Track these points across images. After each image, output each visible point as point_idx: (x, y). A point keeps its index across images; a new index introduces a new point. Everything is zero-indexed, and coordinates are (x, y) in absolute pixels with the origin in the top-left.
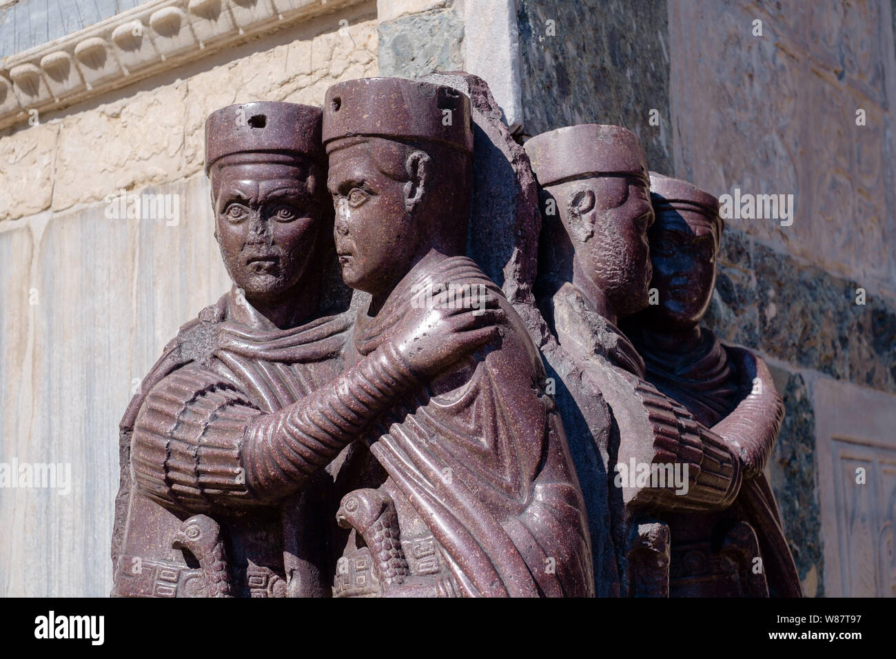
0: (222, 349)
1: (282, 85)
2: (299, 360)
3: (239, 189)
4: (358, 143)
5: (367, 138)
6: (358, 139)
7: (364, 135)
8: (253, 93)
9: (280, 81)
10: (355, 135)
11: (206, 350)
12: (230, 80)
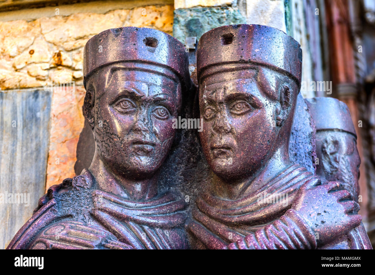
0: (99, 209)
1: (77, 39)
2: (160, 226)
3: (133, 88)
4: (247, 68)
5: (256, 66)
6: (248, 65)
7: (254, 63)
8: (51, 41)
9: (76, 36)
10: (246, 62)
11: (83, 208)
12: (29, 30)
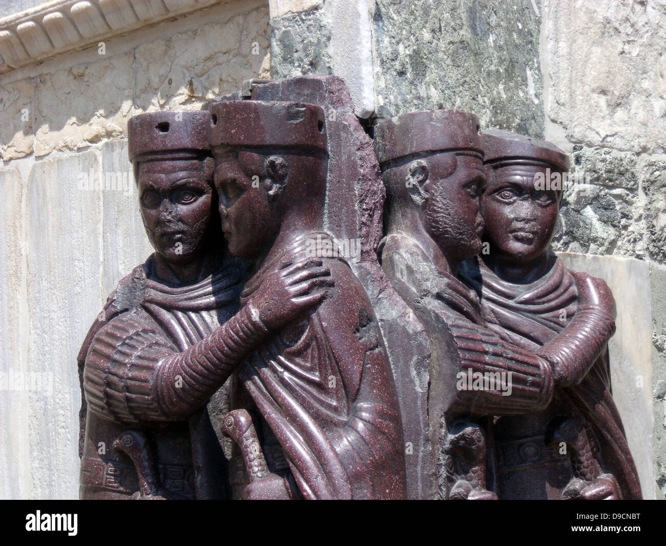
0: (147, 301)
3: (151, 181)
7: (233, 146)
11: (136, 301)
12: (166, 52)
